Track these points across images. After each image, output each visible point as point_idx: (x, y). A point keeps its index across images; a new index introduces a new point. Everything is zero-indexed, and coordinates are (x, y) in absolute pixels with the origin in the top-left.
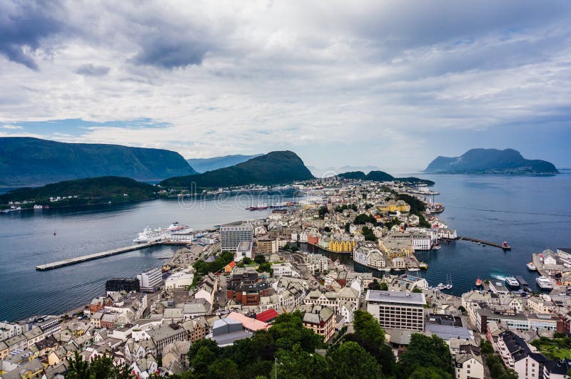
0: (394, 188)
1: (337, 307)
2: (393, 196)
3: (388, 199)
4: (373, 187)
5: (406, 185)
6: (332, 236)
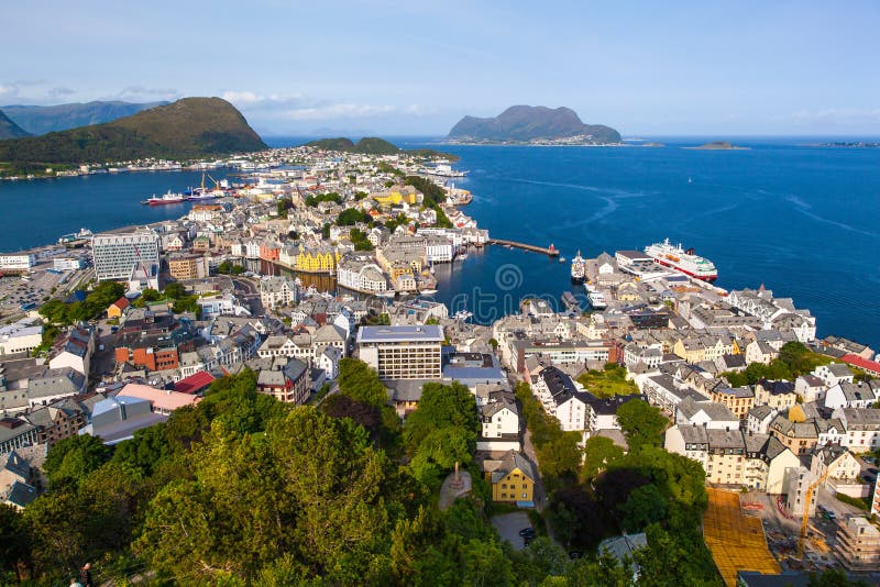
0: (400, 167)
1: (312, 358)
2: (398, 179)
3: (390, 184)
4: (367, 163)
5: (417, 161)
6: (301, 245)
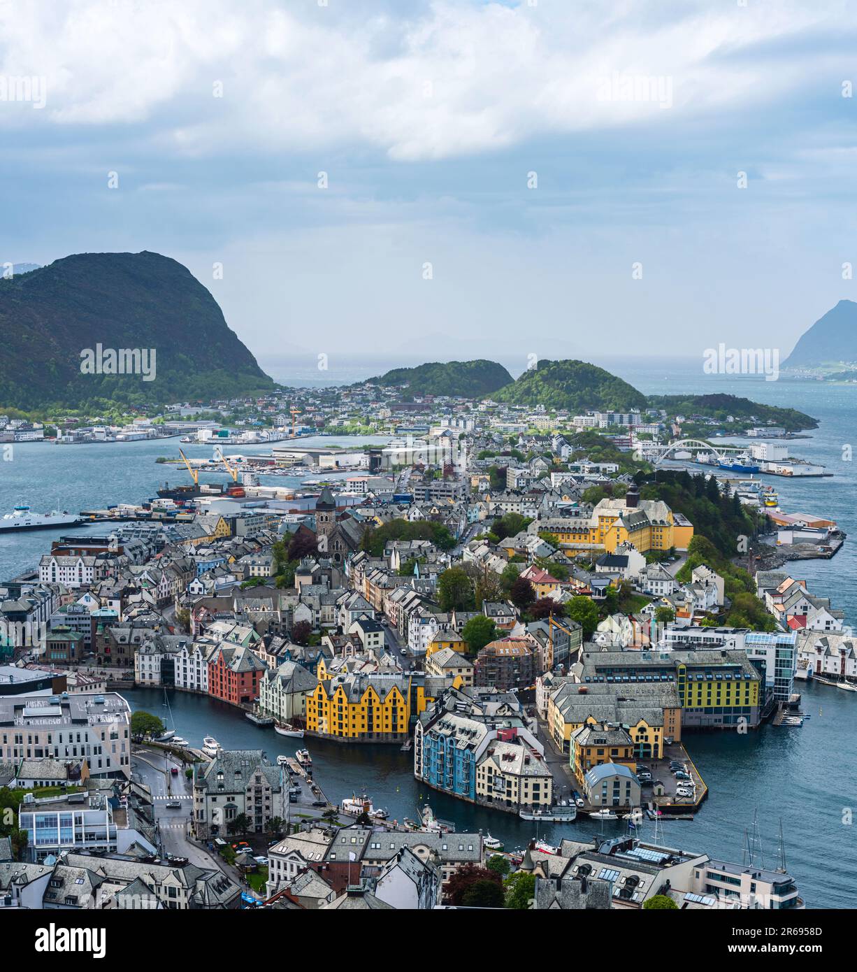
0: (638, 444)
2: (624, 481)
6: (321, 664)
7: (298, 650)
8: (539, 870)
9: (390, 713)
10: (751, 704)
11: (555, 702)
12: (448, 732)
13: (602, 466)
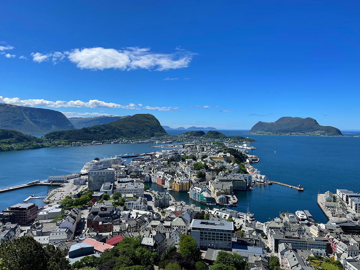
7: (171, 176)
8: (210, 213)
9: (186, 187)
10: (245, 186)
11: (212, 185)
12: (195, 190)
13: (219, 147)
